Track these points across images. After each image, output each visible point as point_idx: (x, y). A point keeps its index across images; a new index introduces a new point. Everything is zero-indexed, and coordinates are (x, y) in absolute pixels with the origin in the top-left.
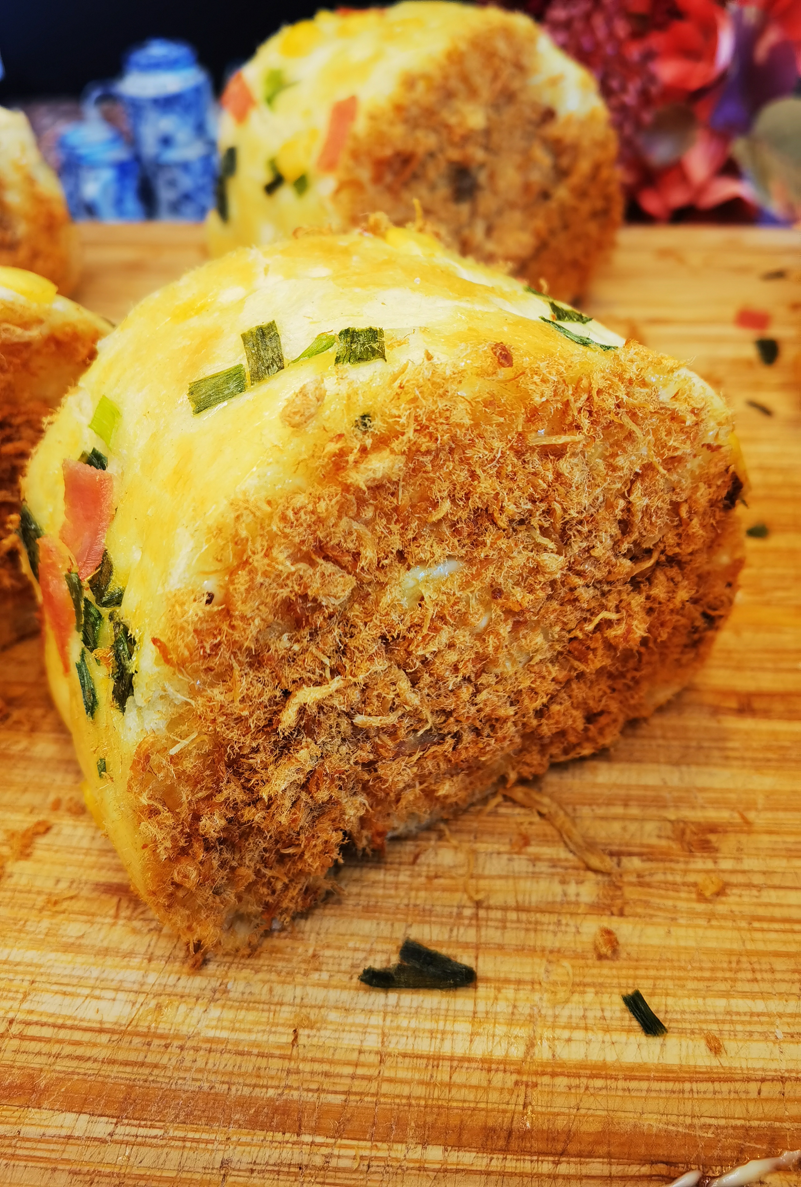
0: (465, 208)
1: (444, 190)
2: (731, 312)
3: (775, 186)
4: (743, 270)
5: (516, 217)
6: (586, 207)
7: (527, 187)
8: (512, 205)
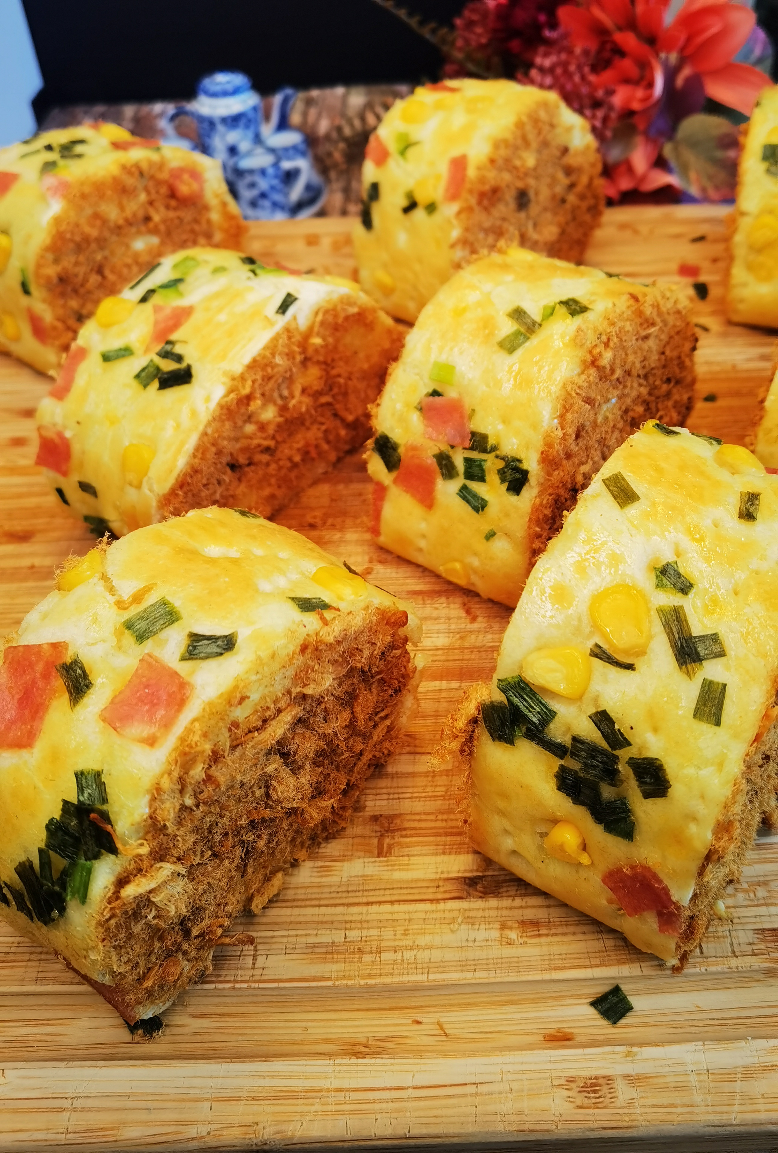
0: (523, 215)
1: (512, 205)
2: (674, 266)
3: (693, 175)
4: (678, 236)
5: (548, 216)
6: (584, 205)
7: (553, 197)
8: (545, 209)
